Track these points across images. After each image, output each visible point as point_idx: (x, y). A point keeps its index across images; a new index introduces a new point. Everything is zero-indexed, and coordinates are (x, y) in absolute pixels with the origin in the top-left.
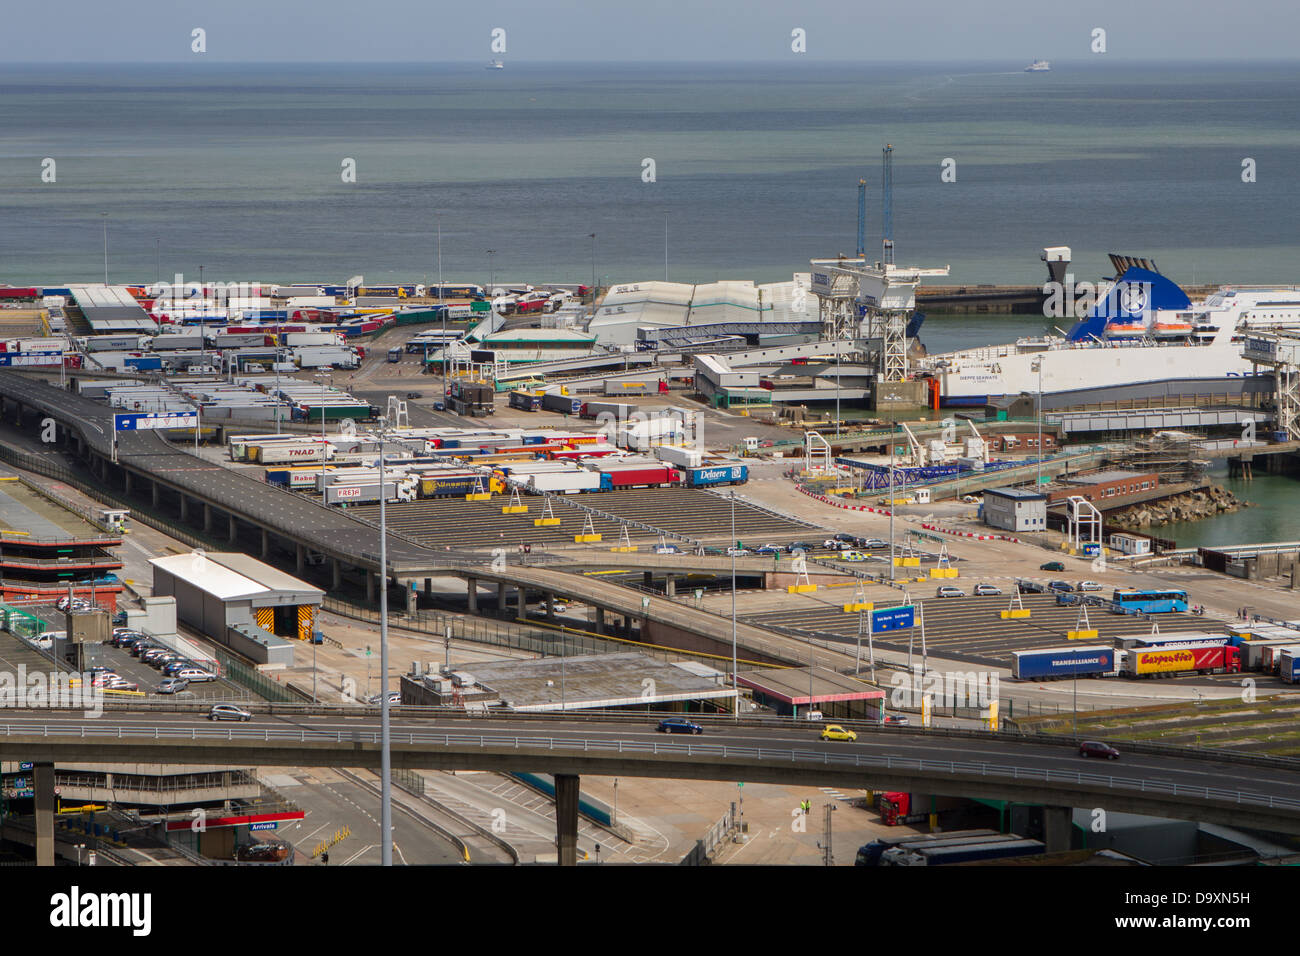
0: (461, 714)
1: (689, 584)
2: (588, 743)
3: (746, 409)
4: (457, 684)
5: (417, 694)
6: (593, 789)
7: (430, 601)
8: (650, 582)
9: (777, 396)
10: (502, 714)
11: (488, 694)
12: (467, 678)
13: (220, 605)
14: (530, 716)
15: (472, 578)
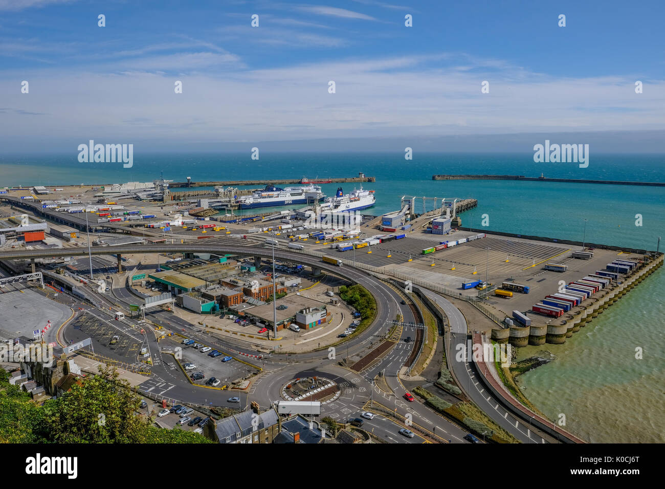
0: (102, 247)
1: (137, 226)
2: (122, 250)
3: (144, 201)
4: (101, 242)
5: (95, 244)
6: (123, 256)
7: (96, 231)
8: (131, 226)
9: (149, 199)
10: (108, 246)
11: (106, 243)
12: (103, 242)
13: (62, 233)
14: (112, 246)
15: (103, 227)
